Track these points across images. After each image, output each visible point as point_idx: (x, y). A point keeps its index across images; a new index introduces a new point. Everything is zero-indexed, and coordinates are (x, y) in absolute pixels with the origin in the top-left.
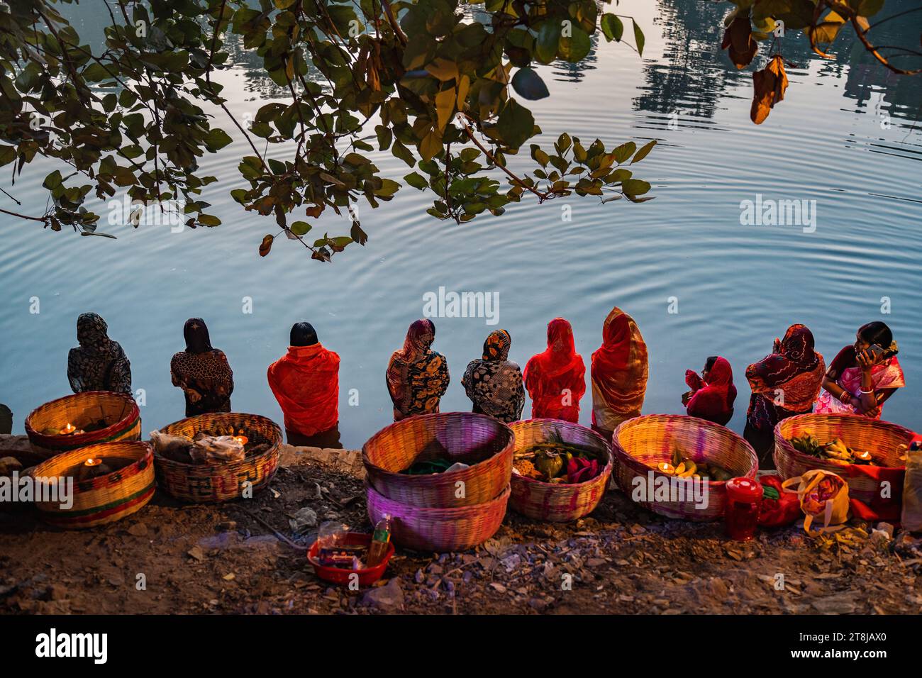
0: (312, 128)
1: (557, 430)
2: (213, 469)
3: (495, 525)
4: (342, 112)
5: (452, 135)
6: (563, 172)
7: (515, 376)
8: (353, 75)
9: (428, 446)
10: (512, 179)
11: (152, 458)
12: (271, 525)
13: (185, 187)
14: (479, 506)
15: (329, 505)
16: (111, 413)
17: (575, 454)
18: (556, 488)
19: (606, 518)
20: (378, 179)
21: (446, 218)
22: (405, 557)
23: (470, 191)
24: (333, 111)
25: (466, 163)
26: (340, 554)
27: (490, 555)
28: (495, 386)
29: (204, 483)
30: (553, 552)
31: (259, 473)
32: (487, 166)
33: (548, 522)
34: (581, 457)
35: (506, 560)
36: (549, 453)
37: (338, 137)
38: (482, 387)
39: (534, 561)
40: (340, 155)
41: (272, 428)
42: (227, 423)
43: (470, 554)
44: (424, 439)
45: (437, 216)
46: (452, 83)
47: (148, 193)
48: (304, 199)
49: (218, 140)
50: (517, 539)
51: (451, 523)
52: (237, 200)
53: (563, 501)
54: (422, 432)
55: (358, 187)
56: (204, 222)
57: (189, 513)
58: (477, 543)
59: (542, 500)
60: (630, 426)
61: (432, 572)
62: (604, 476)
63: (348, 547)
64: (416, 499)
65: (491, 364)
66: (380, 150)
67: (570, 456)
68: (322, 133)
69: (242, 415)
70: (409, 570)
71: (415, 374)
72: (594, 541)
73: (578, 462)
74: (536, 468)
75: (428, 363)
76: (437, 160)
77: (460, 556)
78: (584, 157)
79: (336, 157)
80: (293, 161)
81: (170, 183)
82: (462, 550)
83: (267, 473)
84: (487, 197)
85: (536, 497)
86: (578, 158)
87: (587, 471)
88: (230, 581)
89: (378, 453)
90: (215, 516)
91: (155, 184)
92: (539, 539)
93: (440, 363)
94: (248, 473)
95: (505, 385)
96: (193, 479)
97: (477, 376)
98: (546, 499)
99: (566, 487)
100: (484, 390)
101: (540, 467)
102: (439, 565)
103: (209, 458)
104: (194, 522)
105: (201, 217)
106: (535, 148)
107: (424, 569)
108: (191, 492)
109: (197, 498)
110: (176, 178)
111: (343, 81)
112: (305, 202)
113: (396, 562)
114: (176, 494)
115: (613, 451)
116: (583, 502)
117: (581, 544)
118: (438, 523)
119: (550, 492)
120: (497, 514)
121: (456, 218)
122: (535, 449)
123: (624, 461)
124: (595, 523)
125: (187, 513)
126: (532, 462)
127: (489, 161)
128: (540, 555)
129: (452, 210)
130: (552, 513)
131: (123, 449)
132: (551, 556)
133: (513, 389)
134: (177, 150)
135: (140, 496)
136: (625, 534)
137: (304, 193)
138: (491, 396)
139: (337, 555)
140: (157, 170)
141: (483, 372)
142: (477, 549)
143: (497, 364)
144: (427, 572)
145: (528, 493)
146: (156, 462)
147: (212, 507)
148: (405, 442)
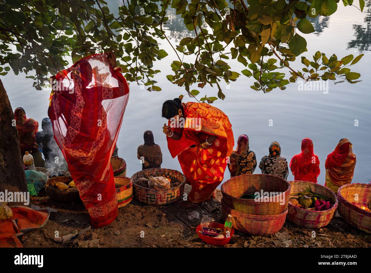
0: (203, 49)
1: (309, 186)
2: (157, 191)
3: (281, 226)
4: (216, 43)
5: (265, 52)
6: (317, 69)
7: (284, 163)
8: (222, 25)
9: (250, 188)
10: (292, 72)
11: (132, 184)
12: (180, 217)
13: (147, 74)
14: (274, 216)
15: (205, 211)
16: (115, 166)
17: (318, 198)
18: (310, 212)
19: (334, 229)
20: (230, 71)
21: (259, 90)
22: (239, 236)
23: (271, 78)
24: (212, 41)
25: (270, 65)
26: (211, 231)
27: (278, 239)
28: (275, 168)
29: (153, 196)
30: (308, 241)
31: (176, 194)
32: (280, 67)
33: (305, 228)
34: (321, 199)
35: (285, 242)
36: (306, 196)
37: (213, 53)
38: (269, 169)
39: (299, 244)
40: (214, 61)
41: (181, 176)
42: (162, 173)
43: (268, 237)
44: (248, 185)
45: (255, 89)
46: (269, 26)
47: (132, 76)
48: (197, 80)
49: (162, 55)
50: (290, 234)
51: (260, 222)
52: (169, 79)
53: (312, 218)
54: (247, 182)
55: (221, 75)
56: (154, 89)
57: (146, 209)
58: (272, 233)
59: (303, 217)
60: (347, 187)
61: (251, 243)
62: (334, 209)
63: (214, 228)
64: (245, 210)
65: (272, 159)
66: (232, 58)
67: (316, 199)
68: (207, 51)
69: (169, 169)
70: (241, 241)
71: (242, 160)
72: (328, 239)
73: (320, 201)
74: (299, 203)
75: (248, 155)
76: (257, 64)
77: (264, 238)
78: (327, 62)
79: (212, 62)
80: (194, 63)
81: (141, 73)
82: (264, 235)
83: (179, 195)
84: (279, 81)
85: (300, 216)
86: (324, 63)
87: (324, 206)
88: (164, 237)
89: (228, 189)
90: (157, 211)
91: (136, 73)
92: (301, 235)
93: (253, 155)
94: (171, 194)
95: (280, 168)
96: (148, 194)
97: (266, 164)
98: (304, 217)
99: (315, 212)
100: (270, 170)
101: (301, 203)
102: (255, 240)
103: (156, 186)
104: (148, 213)
105: (153, 87)
106: (303, 58)
107: (248, 241)
108: (147, 200)
109: (149, 202)
110: (144, 70)
111: (217, 28)
112: (198, 81)
113: (235, 237)
114: (141, 200)
115: (338, 198)
116: (323, 220)
117: (322, 239)
118: (255, 221)
119: (306, 214)
120: (282, 221)
121: (264, 90)
122: (299, 194)
123: (344, 203)
124: (328, 231)
125: (145, 208)
126: (298, 200)
127: (281, 64)
128: (301, 242)
129: (262, 87)
130: (307, 223)
131: (120, 180)
132: (307, 243)
133: (283, 169)
134: (146, 58)
135: (127, 200)
136: (344, 237)
137: (197, 77)
138: (273, 173)
139: (210, 231)
140: (137, 67)
141: (269, 162)
142: (272, 236)
143: (275, 158)
144: (249, 243)
145: (296, 213)
146: (133, 186)
147: (156, 207)
148: (239, 186)
